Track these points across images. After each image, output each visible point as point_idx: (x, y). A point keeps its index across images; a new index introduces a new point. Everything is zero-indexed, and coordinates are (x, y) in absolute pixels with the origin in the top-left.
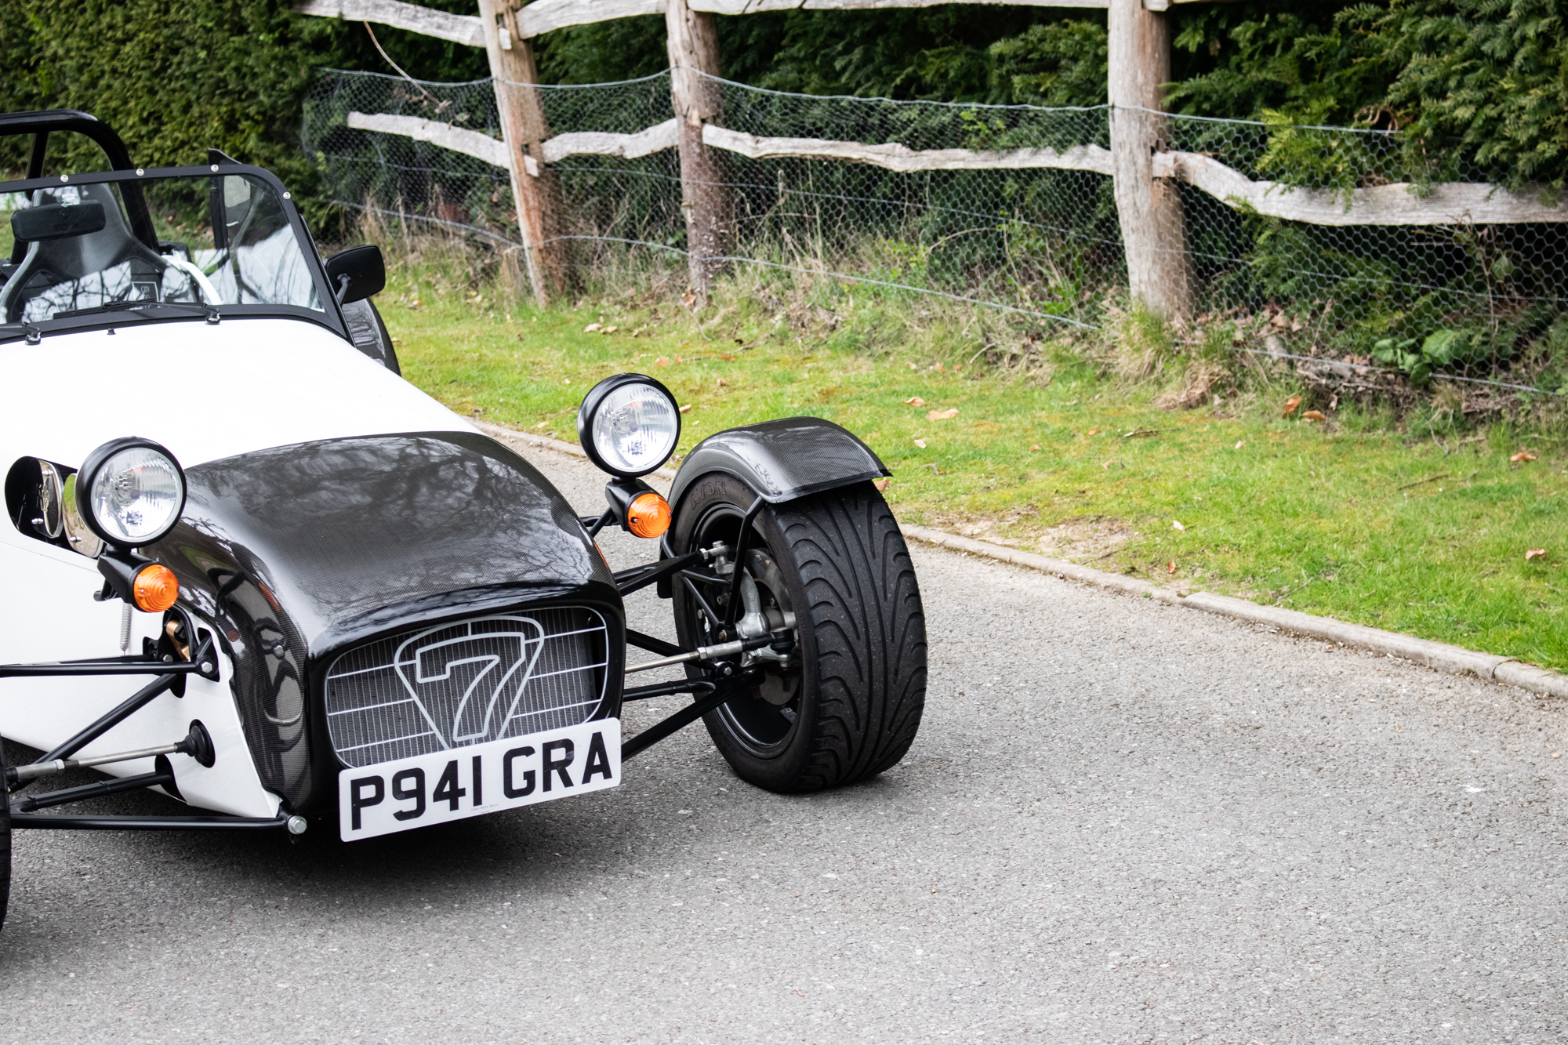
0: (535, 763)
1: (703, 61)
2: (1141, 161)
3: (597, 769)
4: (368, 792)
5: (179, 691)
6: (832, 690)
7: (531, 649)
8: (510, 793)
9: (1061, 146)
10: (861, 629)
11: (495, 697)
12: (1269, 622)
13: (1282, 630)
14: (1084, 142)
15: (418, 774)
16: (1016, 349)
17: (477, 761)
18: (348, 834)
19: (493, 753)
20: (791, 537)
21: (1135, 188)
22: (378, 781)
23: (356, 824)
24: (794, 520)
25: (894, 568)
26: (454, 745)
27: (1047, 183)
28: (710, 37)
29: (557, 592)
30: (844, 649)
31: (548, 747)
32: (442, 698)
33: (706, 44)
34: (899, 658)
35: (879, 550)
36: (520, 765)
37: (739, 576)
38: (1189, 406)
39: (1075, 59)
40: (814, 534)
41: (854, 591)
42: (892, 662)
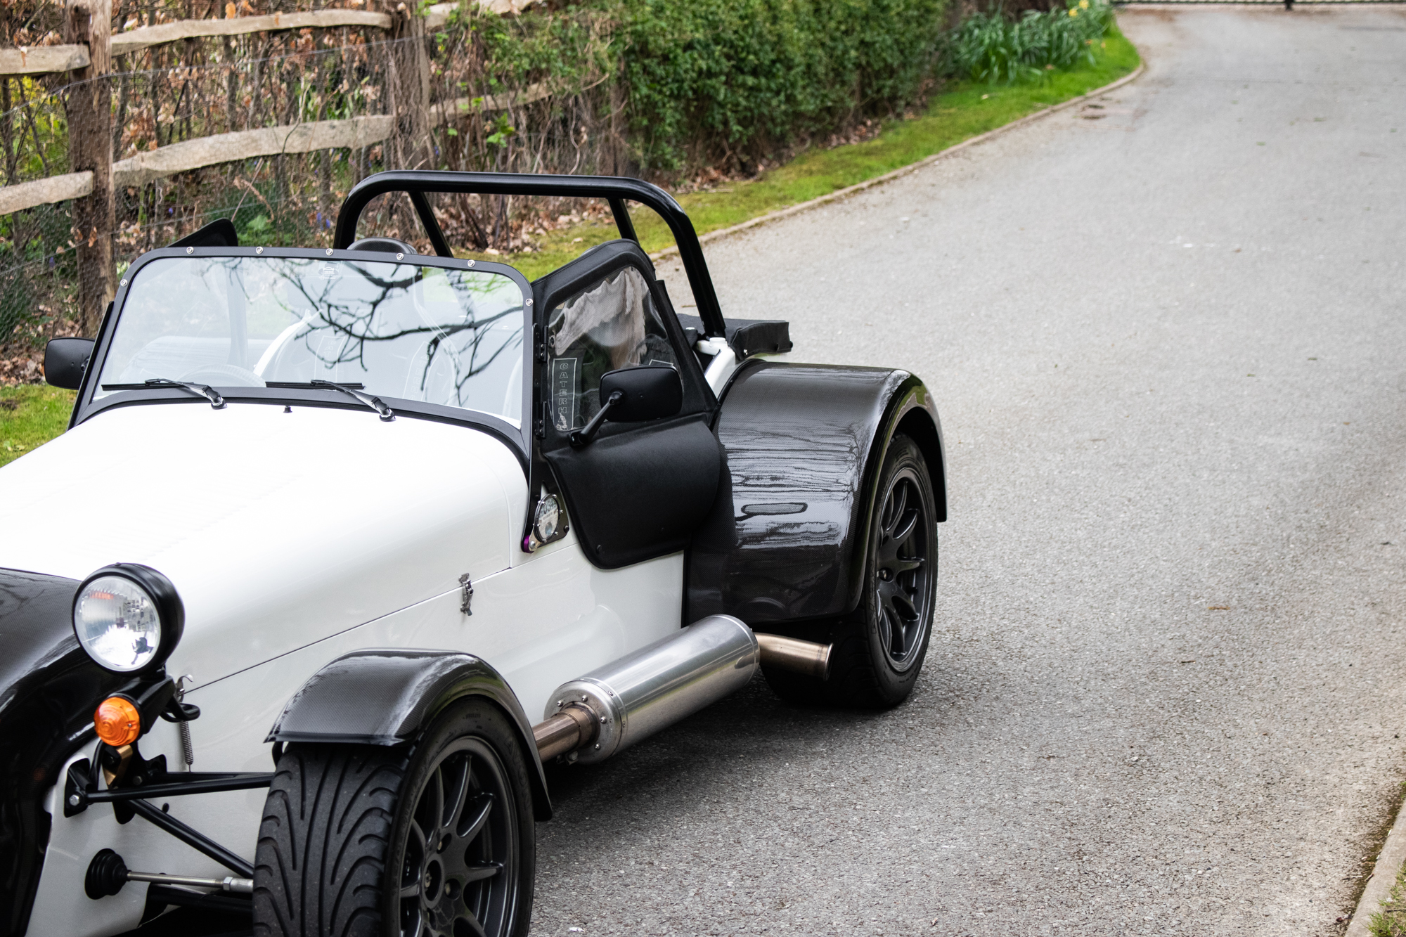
41: (300, 863)
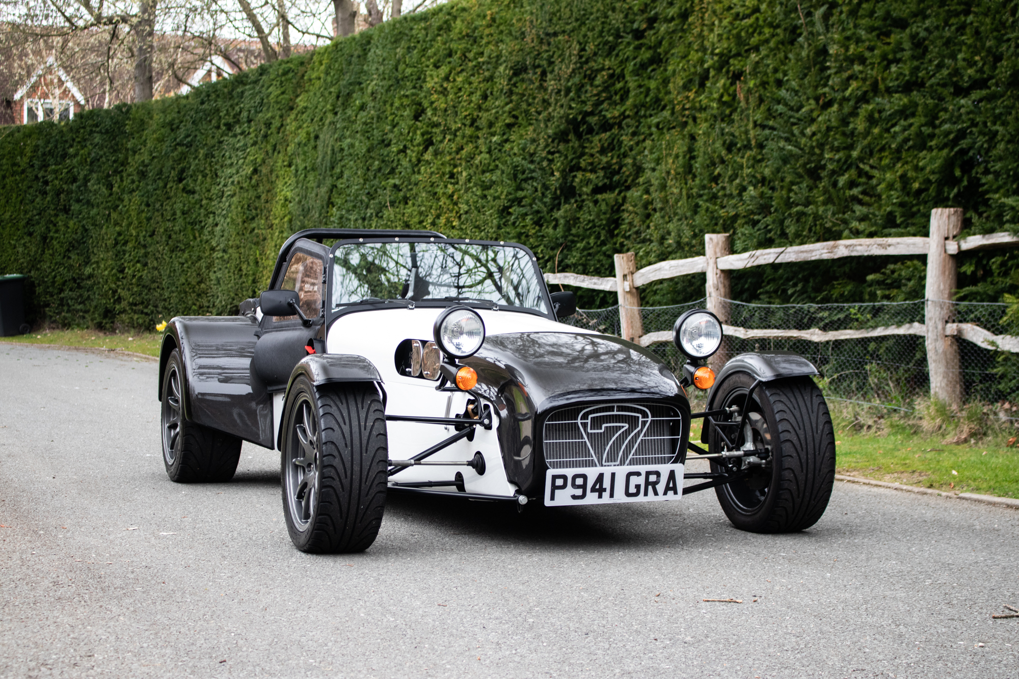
0: (641, 480)
1: (723, 294)
2: (940, 326)
3: (671, 489)
4: (559, 482)
5: (471, 437)
6: (788, 475)
7: (644, 423)
8: (628, 494)
9: (899, 324)
10: (804, 446)
11: (623, 447)
12: (1002, 504)
13: (1009, 506)
14: (912, 321)
15: (584, 477)
16: (870, 422)
17: (613, 475)
18: (548, 503)
19: (621, 471)
20: (772, 399)
21: (936, 340)
22: (564, 477)
23: (552, 498)
24: (774, 391)
25: (822, 420)
26: (602, 465)
27: (891, 342)
28: (727, 283)
29: (656, 396)
30: (795, 455)
31: (648, 473)
32: (599, 441)
33: (724, 286)
34: (821, 463)
35: (815, 409)
36: (634, 480)
37: (743, 423)
38: (957, 443)
39: (909, 280)
40: (784, 398)
42: (818, 464)
